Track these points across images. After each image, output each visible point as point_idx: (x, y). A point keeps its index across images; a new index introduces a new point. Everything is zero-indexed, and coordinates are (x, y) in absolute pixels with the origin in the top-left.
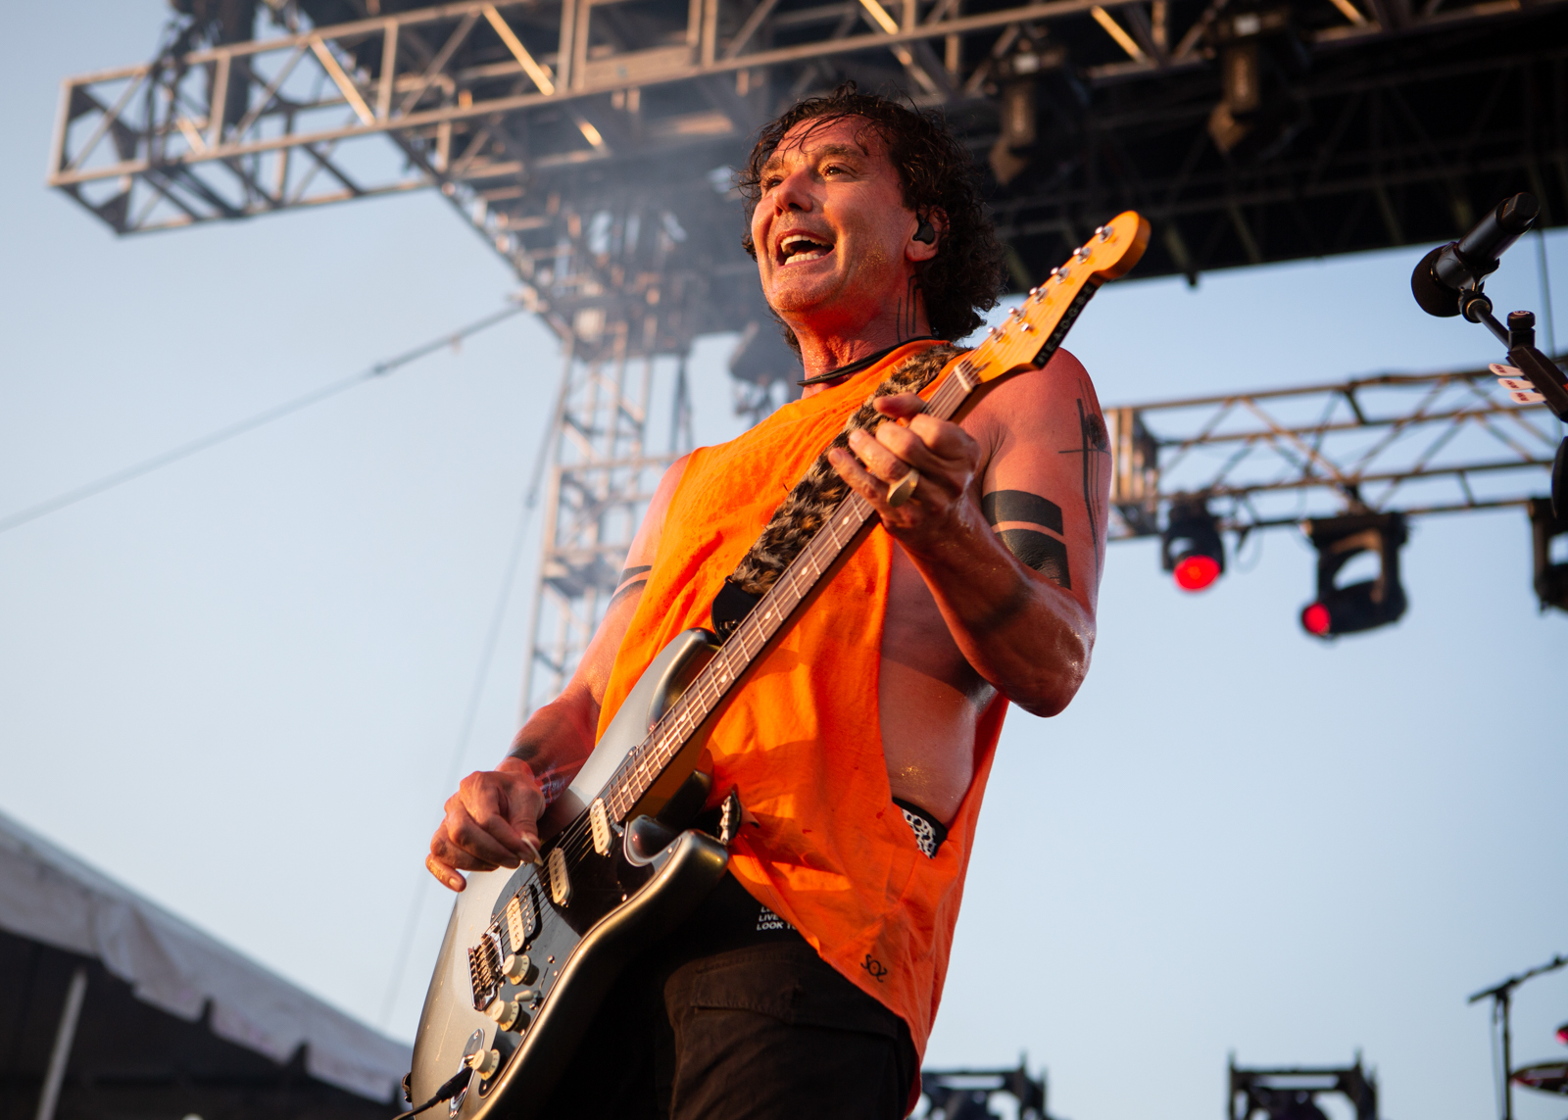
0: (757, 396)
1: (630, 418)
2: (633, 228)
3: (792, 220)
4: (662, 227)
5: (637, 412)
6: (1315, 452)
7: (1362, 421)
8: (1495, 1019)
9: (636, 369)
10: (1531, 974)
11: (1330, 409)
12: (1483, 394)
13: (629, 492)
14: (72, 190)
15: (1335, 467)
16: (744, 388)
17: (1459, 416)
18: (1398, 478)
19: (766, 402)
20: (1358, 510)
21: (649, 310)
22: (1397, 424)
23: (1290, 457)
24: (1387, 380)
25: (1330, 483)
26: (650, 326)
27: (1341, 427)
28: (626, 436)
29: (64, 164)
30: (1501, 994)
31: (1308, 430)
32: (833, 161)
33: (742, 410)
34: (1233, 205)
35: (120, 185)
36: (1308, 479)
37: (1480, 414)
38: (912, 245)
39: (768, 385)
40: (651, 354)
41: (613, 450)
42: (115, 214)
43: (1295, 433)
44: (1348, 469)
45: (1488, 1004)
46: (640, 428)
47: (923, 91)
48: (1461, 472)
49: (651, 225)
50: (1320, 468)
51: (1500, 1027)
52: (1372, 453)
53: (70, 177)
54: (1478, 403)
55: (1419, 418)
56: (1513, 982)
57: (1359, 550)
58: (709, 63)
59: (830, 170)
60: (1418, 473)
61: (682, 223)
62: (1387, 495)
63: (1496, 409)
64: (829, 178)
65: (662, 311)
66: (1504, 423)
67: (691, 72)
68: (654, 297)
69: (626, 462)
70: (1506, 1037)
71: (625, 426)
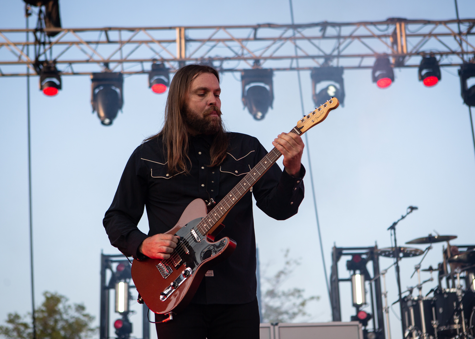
8: (391, 235)
10: (399, 221)
20: (257, 68)
22: (274, 40)
24: (270, 26)
30: (392, 228)
45: (389, 231)
51: (393, 237)
56: (395, 224)
70: (395, 240)
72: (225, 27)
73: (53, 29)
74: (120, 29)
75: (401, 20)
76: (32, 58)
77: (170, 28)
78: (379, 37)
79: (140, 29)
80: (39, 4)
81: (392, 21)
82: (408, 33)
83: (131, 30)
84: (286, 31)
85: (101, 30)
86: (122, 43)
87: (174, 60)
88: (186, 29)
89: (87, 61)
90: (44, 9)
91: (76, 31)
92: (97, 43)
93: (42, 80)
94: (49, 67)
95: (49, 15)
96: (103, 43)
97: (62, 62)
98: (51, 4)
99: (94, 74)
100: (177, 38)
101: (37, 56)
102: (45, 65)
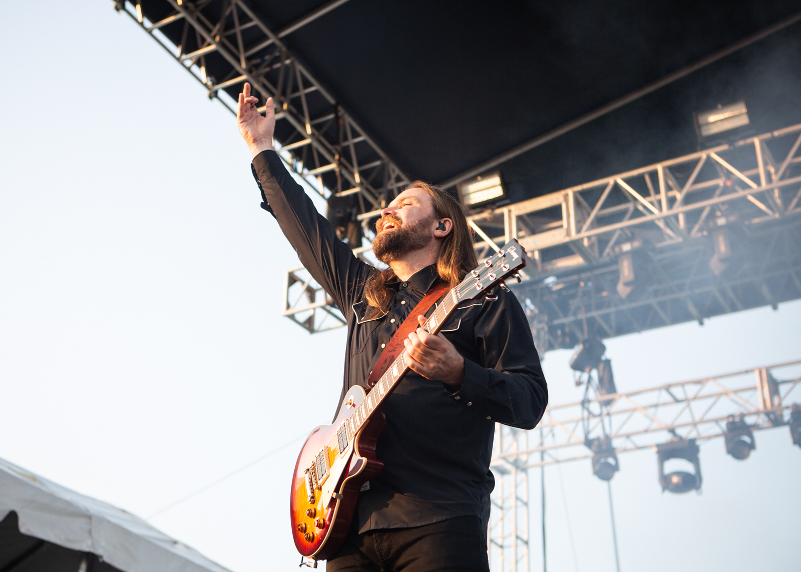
0: (585, 377)
14: (292, 317)
19: (590, 379)
29: (288, 306)
33: (579, 384)
35: (311, 313)
39: (590, 372)
42: (309, 324)
47: (671, 238)
53: (290, 312)
58: (574, 236)
67: (567, 239)
73: (609, 397)
74: (683, 384)
76: (581, 436)
77: (747, 372)
79: (708, 379)
80: (587, 369)
83: (699, 382)
85: (660, 389)
86: (687, 400)
87: (757, 413)
88: (768, 369)
89: (646, 431)
90: (595, 374)
91: (628, 395)
92: (656, 406)
93: (595, 462)
94: (600, 446)
95: (601, 380)
96: (665, 404)
97: (618, 436)
98: (601, 366)
99: (658, 446)
100: (757, 382)
101: (587, 433)
102: (596, 443)
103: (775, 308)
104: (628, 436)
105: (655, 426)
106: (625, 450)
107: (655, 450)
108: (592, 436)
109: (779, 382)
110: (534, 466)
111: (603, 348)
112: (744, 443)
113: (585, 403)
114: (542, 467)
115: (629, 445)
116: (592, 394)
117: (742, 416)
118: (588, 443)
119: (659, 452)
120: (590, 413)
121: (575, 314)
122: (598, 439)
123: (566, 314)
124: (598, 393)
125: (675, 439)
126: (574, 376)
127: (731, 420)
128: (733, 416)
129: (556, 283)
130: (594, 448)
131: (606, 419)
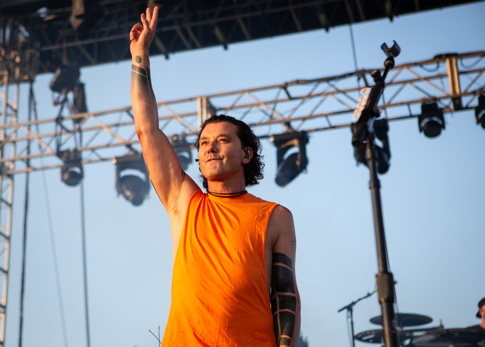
0: (62, 97)
1: (11, 108)
2: (8, 32)
3: (212, 155)
4: (19, 31)
5: (15, 106)
6: (274, 109)
7: (291, 98)
8: (348, 318)
9: (13, 88)
10: (359, 300)
11: (278, 94)
12: (332, 86)
13: (13, 137)
15: (281, 115)
16: (56, 95)
17: (325, 94)
18: (304, 119)
19: (66, 100)
20: (290, 131)
21: (16, 65)
22: (303, 98)
23: (265, 112)
24: (298, 82)
25: (280, 122)
26: (17, 72)
27: (283, 101)
28: (10, 115)
30: (349, 308)
31: (271, 102)
32: (223, 138)
33: (56, 103)
34: (239, 18)
36: (272, 121)
37: (332, 93)
38: (244, 159)
39: (66, 94)
40: (18, 82)
41: (5, 121)
43: (266, 103)
44: (286, 116)
45: (345, 311)
46: (16, 111)
48: (326, 115)
49: (15, 31)
50: (275, 116)
51: (350, 320)
52: (295, 110)
54: (332, 89)
55: (310, 96)
56: (354, 303)
57: (292, 146)
59: (221, 140)
60: (311, 117)
61: (27, 30)
62: (301, 125)
63: (338, 91)
64: (221, 142)
65: (21, 65)
66: (341, 96)
68: (18, 60)
69: (10, 126)
70: (352, 324)
71: (9, 111)
72: (250, 91)
75: (450, 56)
76: (53, 148)
77: (191, 99)
78: (427, 79)
79: (160, 104)
80: (64, 91)
81: (439, 58)
82: (461, 68)
84: (316, 86)
85: (121, 111)
88: (208, 99)
89: (108, 146)
90: (71, 96)
91: (96, 115)
92: (117, 125)
93: (64, 170)
94: (68, 157)
95: (75, 101)
96: (125, 124)
97: (86, 149)
98: (76, 89)
99: (117, 158)
100: (198, 109)
101: (59, 145)
102: (66, 155)
103: (226, 48)
104: (93, 150)
105: (116, 141)
106: (90, 162)
107: (114, 161)
108: (63, 148)
109: (217, 108)
110: (20, 172)
111: (78, 74)
112: (184, 158)
113: (59, 120)
114: (28, 173)
115: (94, 157)
116: (66, 113)
117: (185, 135)
118: (59, 154)
119: (117, 164)
120: (63, 127)
121: (61, 42)
122: (68, 151)
123: (53, 43)
124: (73, 112)
125: (131, 153)
126: (53, 97)
127: (175, 138)
128: (176, 135)
129: (49, 14)
130: (64, 158)
131: (78, 135)
